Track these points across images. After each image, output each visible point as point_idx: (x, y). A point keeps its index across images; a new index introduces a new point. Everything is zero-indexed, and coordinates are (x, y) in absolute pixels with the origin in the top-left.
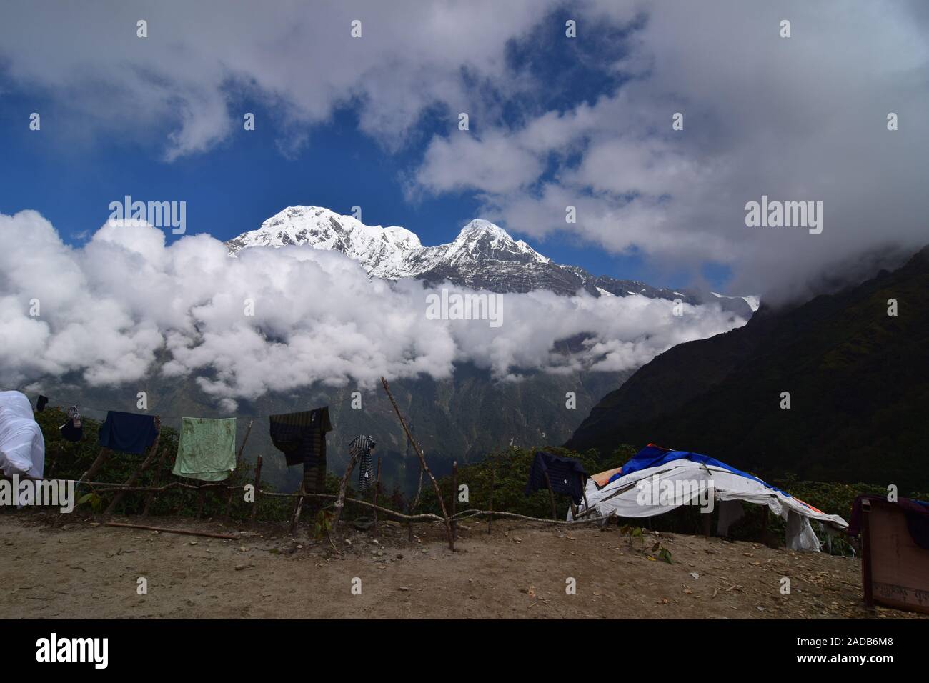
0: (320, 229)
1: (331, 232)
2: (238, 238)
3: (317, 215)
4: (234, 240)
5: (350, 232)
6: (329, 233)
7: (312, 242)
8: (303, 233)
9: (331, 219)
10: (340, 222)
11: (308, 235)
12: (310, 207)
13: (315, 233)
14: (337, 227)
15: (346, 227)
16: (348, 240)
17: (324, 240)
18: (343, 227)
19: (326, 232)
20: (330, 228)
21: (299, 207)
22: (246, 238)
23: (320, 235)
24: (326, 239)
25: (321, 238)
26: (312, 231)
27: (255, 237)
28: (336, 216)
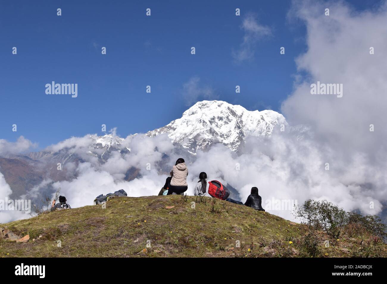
0: (223, 116)
1: (231, 117)
2: (170, 124)
3: (219, 106)
4: (168, 126)
5: (241, 116)
6: (230, 118)
7: (220, 125)
8: (213, 119)
9: (229, 108)
10: (234, 109)
11: (217, 120)
12: (213, 101)
13: (221, 119)
14: (233, 113)
15: (239, 113)
16: (241, 122)
17: (227, 123)
18: (237, 113)
19: (227, 117)
20: (230, 114)
21: (204, 102)
22: (175, 124)
23: (224, 120)
24: (228, 122)
25: (225, 122)
26: (218, 118)
27: (181, 123)
28: (231, 106)
